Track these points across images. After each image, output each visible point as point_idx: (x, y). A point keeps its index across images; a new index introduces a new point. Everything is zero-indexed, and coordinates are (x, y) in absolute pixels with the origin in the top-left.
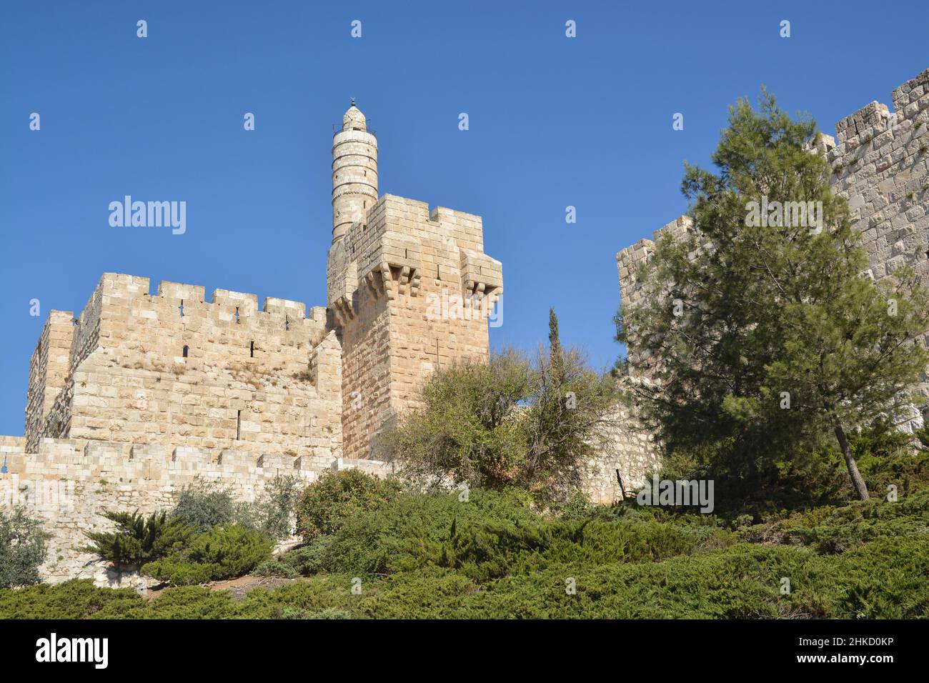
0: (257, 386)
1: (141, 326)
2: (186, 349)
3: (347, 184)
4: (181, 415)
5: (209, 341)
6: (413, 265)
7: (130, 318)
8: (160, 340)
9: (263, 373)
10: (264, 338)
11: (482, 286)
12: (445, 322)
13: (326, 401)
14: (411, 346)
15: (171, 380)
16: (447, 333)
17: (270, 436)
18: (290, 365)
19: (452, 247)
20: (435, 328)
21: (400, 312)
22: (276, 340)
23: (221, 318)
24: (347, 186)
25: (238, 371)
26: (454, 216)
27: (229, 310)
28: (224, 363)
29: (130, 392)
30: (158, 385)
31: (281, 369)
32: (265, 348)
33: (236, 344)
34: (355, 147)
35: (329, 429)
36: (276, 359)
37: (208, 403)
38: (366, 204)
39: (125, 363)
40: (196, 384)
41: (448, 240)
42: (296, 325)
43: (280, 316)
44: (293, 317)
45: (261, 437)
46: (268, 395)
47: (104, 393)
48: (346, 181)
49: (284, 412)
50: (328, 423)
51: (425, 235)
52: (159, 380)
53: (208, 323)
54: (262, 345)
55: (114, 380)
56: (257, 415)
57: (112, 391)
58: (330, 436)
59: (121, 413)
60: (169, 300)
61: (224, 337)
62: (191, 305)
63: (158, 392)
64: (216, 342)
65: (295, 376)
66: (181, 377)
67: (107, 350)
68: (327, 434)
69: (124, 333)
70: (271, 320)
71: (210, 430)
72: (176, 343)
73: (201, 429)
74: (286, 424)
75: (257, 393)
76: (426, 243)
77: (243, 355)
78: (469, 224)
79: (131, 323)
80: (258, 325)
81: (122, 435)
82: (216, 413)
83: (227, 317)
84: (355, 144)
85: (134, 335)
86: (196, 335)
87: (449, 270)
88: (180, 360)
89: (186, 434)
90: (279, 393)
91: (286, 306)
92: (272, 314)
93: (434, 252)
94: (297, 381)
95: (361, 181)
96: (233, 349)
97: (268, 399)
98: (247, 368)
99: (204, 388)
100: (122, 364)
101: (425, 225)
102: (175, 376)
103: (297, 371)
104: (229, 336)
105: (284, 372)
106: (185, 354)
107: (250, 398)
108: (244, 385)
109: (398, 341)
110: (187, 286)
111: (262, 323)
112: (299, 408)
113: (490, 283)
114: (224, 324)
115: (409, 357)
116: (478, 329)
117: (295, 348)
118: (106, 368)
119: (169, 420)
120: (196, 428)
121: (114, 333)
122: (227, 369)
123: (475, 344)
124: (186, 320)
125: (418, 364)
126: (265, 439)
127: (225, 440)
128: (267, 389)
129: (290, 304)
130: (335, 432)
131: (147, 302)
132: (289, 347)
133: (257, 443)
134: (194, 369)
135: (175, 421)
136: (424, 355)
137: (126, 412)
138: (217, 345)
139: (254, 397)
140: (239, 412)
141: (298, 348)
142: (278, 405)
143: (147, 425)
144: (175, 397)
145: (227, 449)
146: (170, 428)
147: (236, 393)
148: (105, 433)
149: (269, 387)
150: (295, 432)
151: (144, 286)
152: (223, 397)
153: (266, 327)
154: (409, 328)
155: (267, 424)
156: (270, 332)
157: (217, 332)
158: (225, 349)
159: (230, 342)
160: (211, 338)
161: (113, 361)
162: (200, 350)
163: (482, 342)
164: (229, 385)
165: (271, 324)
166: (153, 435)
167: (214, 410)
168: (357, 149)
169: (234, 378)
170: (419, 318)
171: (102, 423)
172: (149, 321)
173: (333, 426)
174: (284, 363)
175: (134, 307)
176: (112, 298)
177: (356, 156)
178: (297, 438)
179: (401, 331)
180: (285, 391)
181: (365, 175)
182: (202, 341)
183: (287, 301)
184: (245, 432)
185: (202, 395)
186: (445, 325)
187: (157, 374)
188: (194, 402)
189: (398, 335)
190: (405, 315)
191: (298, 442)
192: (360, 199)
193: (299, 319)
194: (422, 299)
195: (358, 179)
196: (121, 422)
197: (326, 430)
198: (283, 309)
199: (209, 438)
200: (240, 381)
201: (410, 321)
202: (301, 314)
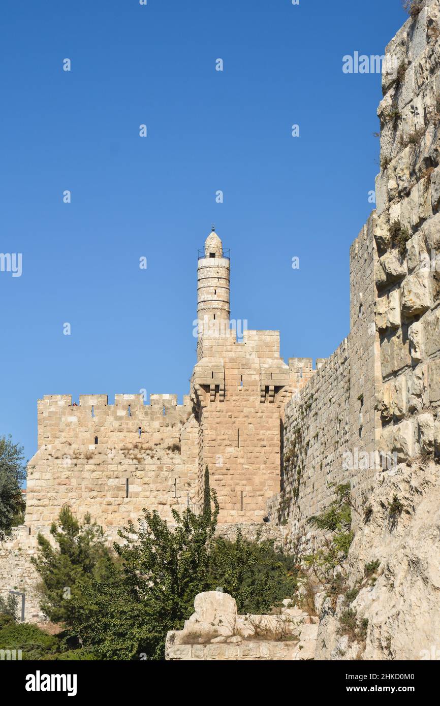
0: (139, 460)
1: (68, 428)
2: (96, 439)
3: (202, 302)
4: (90, 486)
5: (111, 431)
6: (217, 383)
7: (61, 423)
8: (80, 435)
9: (147, 449)
10: (148, 424)
11: (272, 388)
12: (246, 417)
13: (187, 465)
14: (219, 438)
15: (83, 464)
16: (246, 424)
17: (148, 493)
18: (166, 440)
19: (254, 359)
20: (237, 422)
21: (211, 415)
22: (156, 424)
23: (118, 414)
24: (202, 304)
25: (129, 450)
26: (257, 335)
27: (124, 408)
28: (121, 445)
29: (59, 475)
30: (76, 468)
31: (160, 444)
32: (148, 431)
33: (129, 431)
34: (208, 271)
35: (189, 484)
36: (157, 437)
37: (107, 476)
38: (216, 316)
39: (57, 456)
40: (99, 465)
41: (250, 355)
42: (171, 411)
43: (159, 406)
44: (168, 406)
45: (143, 494)
46: (146, 466)
47: (44, 477)
48: (202, 300)
49: (157, 476)
50: (189, 481)
51: (232, 355)
52: (76, 465)
53: (111, 418)
54: (147, 429)
55: (49, 469)
56: (139, 480)
57: (48, 476)
58: (189, 489)
59: (54, 489)
60: (85, 407)
61: (121, 427)
62: (98, 408)
63: (76, 473)
64: (116, 431)
65: (169, 448)
66: (91, 461)
67: (47, 447)
68: (187, 488)
69: (58, 434)
70: (153, 410)
71: (109, 494)
72: (90, 436)
73: (103, 493)
74: (159, 484)
75: (139, 466)
76: (233, 360)
77: (134, 438)
78: (268, 339)
79: (62, 426)
80: (143, 415)
81: (56, 502)
82: (112, 482)
83: (122, 413)
84: (208, 269)
85: (63, 434)
86: (102, 429)
87: (251, 377)
88: (92, 447)
89: (93, 498)
90: (154, 464)
91: (163, 398)
92: (154, 406)
93: (239, 366)
94: (170, 452)
95: (211, 299)
96: (127, 434)
97: (147, 469)
98: (136, 447)
99: (104, 467)
100: (55, 456)
101: (233, 347)
102: (86, 460)
103: (171, 444)
104: (124, 426)
105: (162, 446)
106: (96, 442)
107: (135, 470)
108: (131, 461)
109: (209, 436)
110: (95, 396)
111: (146, 414)
112: (168, 472)
113: (278, 384)
114: (120, 418)
115: (217, 446)
116: (271, 418)
117: (170, 428)
118: (45, 461)
119: (83, 490)
120: (100, 493)
121: (52, 434)
122: (121, 450)
123: (269, 429)
124: (96, 419)
125: (223, 449)
126: (144, 496)
127: (119, 499)
128: (146, 462)
129: (166, 397)
130: (193, 485)
131: (71, 411)
132: (165, 428)
133: (140, 499)
134: (100, 453)
135: (86, 490)
136: (228, 443)
137: (57, 487)
138: (117, 434)
139: (137, 469)
140: (127, 479)
141: (172, 427)
142: (153, 472)
143: (70, 494)
144: (86, 474)
145: (120, 504)
146: (84, 494)
147: (124, 467)
148: (46, 502)
149: (148, 460)
150: (165, 489)
151: (68, 401)
152: (116, 471)
153: (149, 416)
154: (217, 425)
155: (146, 486)
156: (152, 419)
157: (116, 424)
158: (122, 435)
159: (125, 430)
160: (112, 430)
161: (50, 455)
162: (106, 438)
163: (274, 427)
164: (120, 463)
165: (153, 413)
166: (74, 500)
167: (111, 480)
168: (209, 273)
169: (125, 456)
170: (226, 417)
171: (43, 496)
172: (72, 424)
173: (192, 482)
174: (162, 439)
175: (63, 416)
176: (50, 412)
177: (208, 279)
178: (167, 493)
179: (212, 428)
180: (158, 462)
181: (215, 294)
182: (106, 432)
183: (164, 395)
184: (131, 493)
185: (103, 471)
186: (245, 419)
187: (75, 461)
188: (98, 477)
189: (209, 431)
190: (215, 416)
191: (167, 495)
192: (211, 313)
193: (172, 407)
194: (228, 402)
195: (210, 297)
196: (54, 494)
197: (186, 485)
198: (161, 401)
199: (109, 498)
200: (129, 458)
201: (218, 420)
202: (174, 403)
